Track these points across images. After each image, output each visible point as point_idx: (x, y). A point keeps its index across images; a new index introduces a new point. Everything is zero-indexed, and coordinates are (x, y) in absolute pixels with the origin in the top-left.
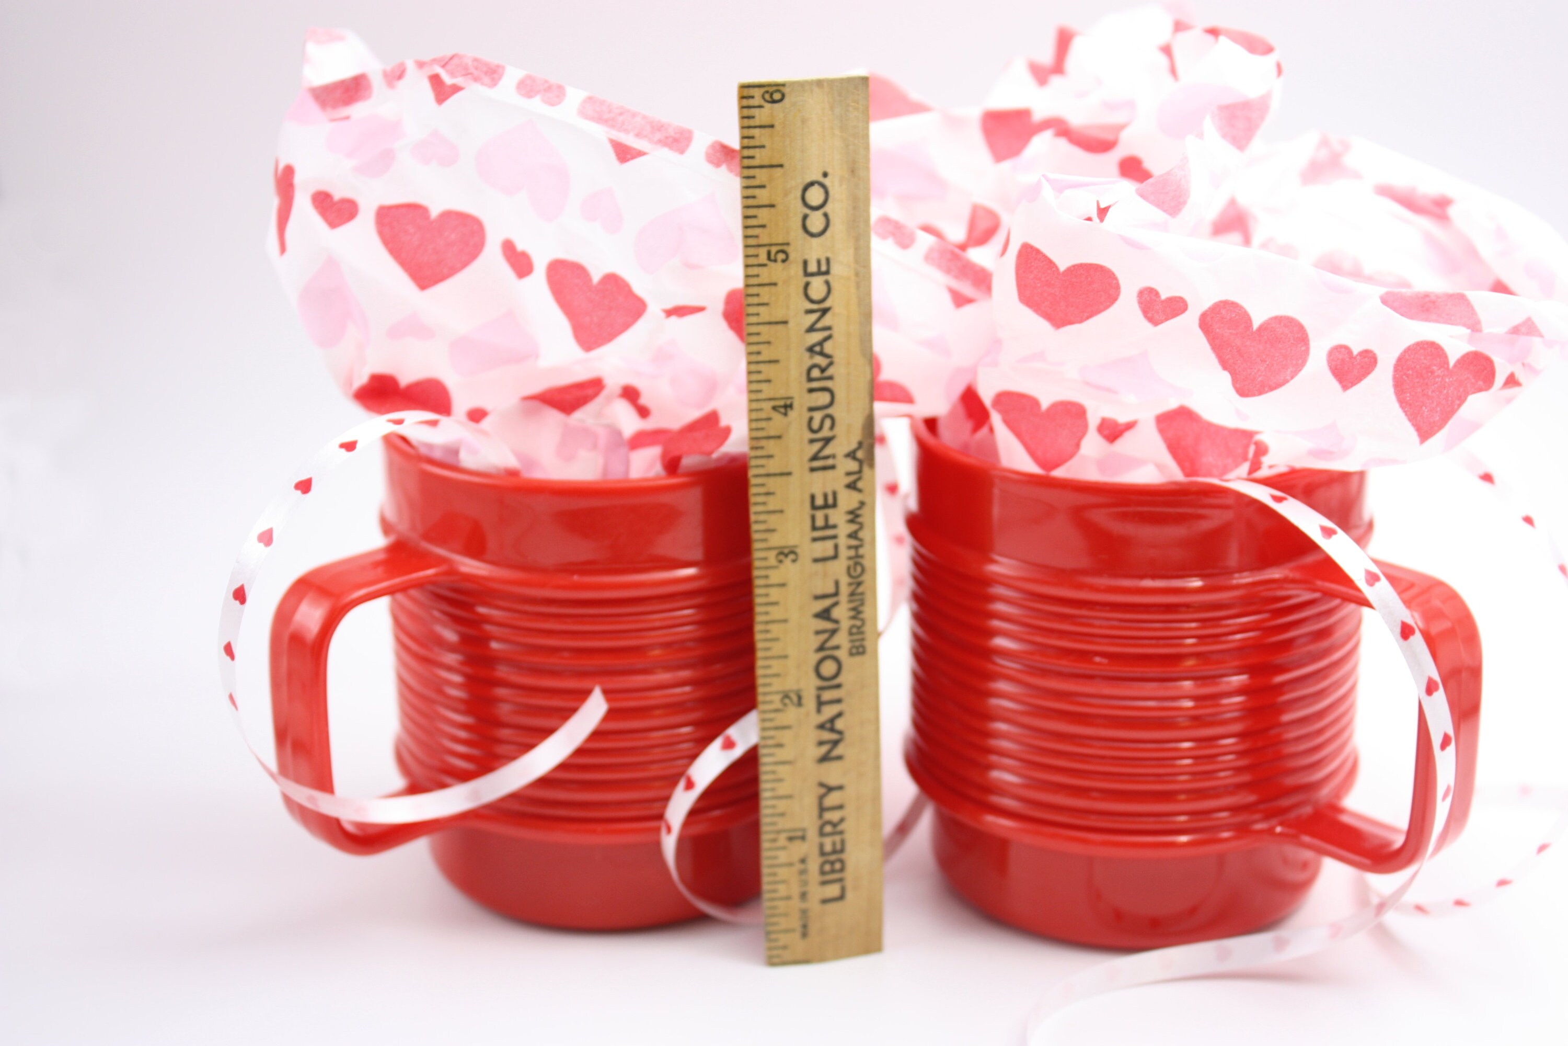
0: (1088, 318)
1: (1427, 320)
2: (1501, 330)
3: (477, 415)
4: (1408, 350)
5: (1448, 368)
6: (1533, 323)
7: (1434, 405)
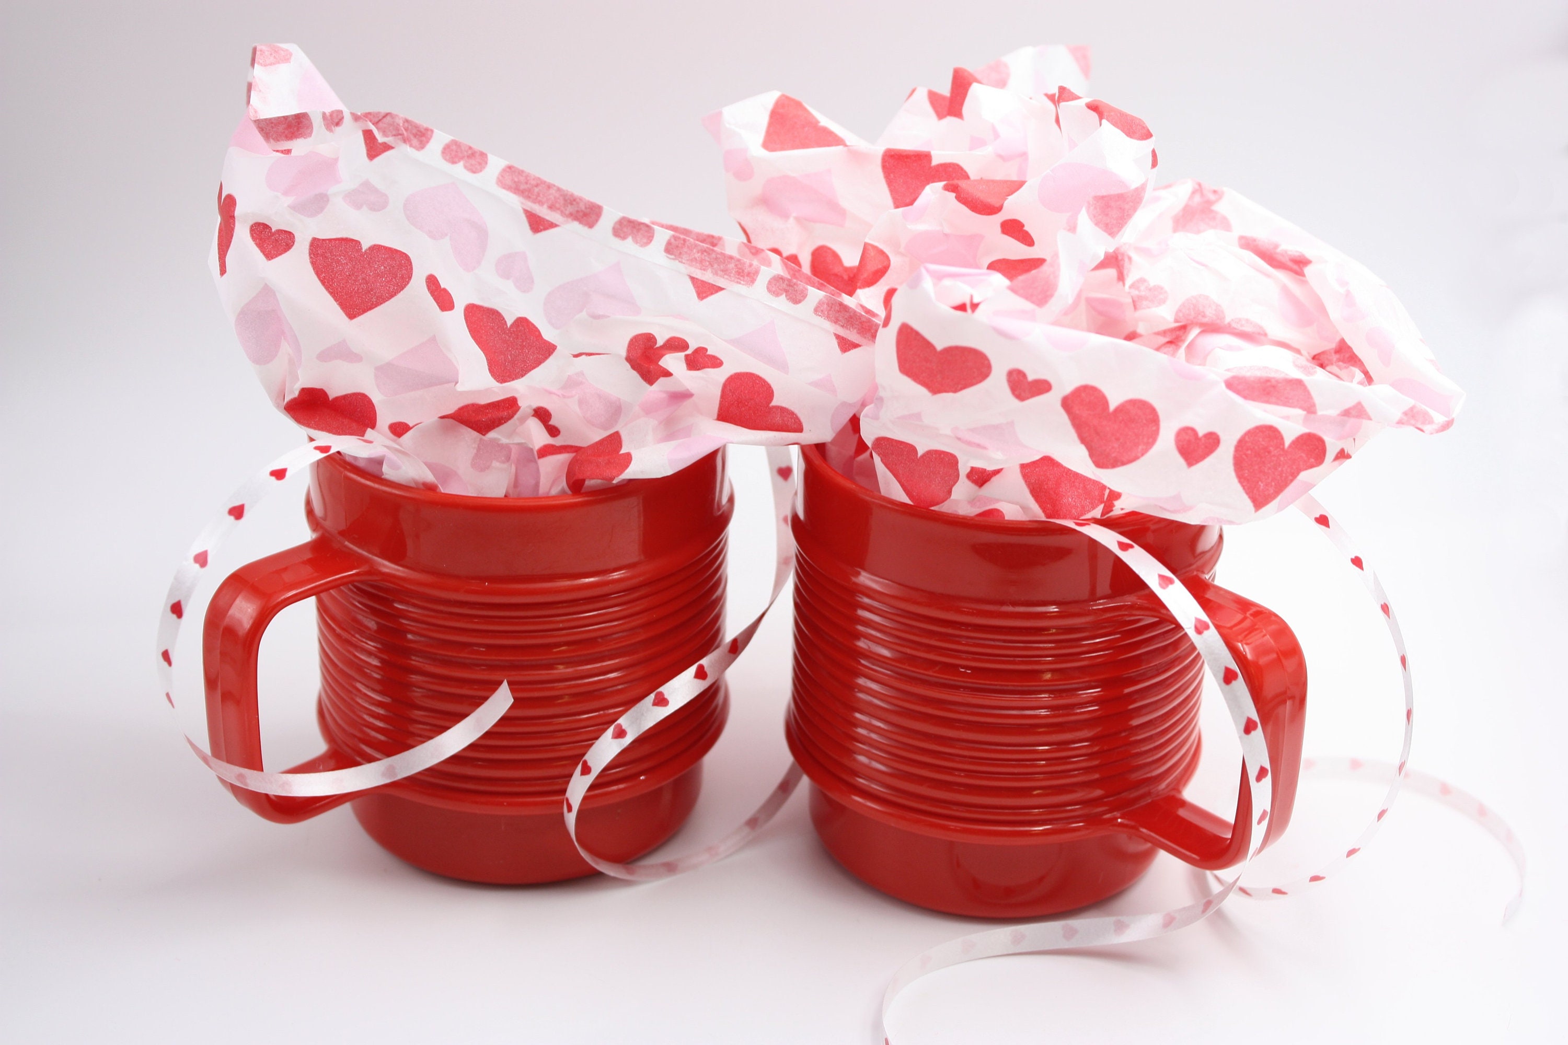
0: (961, 389)
1: (1268, 402)
2: (1334, 412)
3: (399, 429)
4: (1249, 433)
5: (1283, 449)
6: (1362, 407)
7: (1269, 480)
